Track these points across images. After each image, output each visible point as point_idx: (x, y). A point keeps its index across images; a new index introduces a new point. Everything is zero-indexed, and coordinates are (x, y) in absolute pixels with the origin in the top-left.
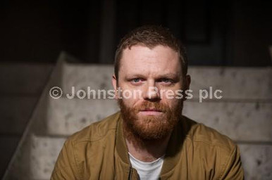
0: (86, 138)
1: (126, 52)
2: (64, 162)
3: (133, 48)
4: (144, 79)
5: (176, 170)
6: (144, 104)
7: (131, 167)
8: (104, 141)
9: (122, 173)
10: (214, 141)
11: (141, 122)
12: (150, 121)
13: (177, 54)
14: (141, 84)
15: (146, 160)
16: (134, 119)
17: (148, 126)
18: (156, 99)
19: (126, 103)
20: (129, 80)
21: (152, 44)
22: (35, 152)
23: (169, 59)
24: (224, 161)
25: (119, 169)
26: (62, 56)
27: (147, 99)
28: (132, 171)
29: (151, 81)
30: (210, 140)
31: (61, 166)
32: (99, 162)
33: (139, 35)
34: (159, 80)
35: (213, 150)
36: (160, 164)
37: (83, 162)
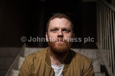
0: (34, 56)
2: (25, 64)
4: (58, 30)
5: (69, 69)
7: (51, 68)
9: (48, 70)
12: (60, 45)
14: (56, 32)
15: (57, 64)
17: (59, 47)
20: (52, 30)
28: (52, 69)
29: (60, 30)
30: (82, 58)
31: (24, 66)
34: (63, 30)
35: (83, 61)
37: (32, 64)
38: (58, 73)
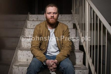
0: (40, 25)
1: (47, 8)
3: (49, 7)
4: (51, 13)
6: (51, 18)
8: (43, 26)
10: (64, 25)
11: (50, 21)
13: (57, 9)
15: (51, 29)
16: (49, 21)
17: (52, 22)
18: (53, 17)
19: (47, 18)
20: (48, 13)
21: (52, 7)
22: (25, 32)
23: (55, 10)
24: (66, 29)
25: (46, 30)
26: (29, 13)
27: (51, 17)
28: (49, 31)
29: (52, 13)
32: (42, 29)
33: (50, 5)
34: (53, 13)
35: (63, 27)
36: (54, 30)
38: (51, 33)
